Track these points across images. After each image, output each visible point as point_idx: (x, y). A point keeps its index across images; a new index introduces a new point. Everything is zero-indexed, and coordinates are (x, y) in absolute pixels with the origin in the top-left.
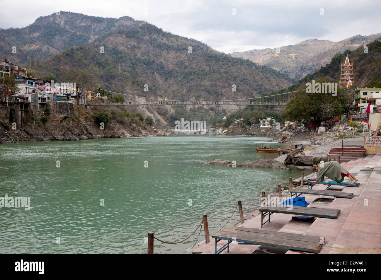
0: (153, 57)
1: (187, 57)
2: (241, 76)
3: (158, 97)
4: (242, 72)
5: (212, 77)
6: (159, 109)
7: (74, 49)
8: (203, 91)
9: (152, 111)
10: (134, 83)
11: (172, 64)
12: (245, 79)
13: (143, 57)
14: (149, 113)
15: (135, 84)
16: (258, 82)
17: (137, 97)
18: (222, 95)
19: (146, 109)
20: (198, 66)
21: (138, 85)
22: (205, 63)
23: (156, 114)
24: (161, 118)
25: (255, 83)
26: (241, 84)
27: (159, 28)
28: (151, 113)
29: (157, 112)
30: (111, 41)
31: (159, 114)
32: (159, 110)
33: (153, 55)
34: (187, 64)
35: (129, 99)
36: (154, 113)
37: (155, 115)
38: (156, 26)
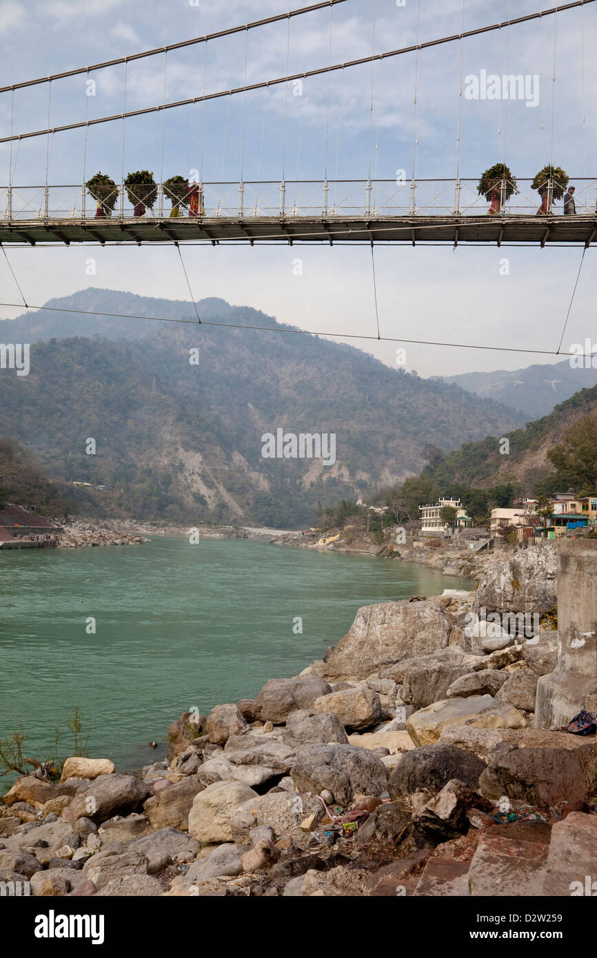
0: (248, 371)
1: (321, 373)
2: (433, 416)
3: (235, 452)
4: (436, 408)
5: (366, 415)
6: (230, 478)
7: (58, 341)
8: (344, 444)
9: (213, 483)
10: (179, 419)
11: (288, 387)
12: (444, 422)
13: (226, 372)
14: (205, 487)
15: (182, 421)
16: (471, 429)
17: (181, 450)
18: (387, 453)
19: (199, 479)
20: (341, 392)
21: (189, 423)
22: (356, 384)
23: (221, 489)
24: (232, 500)
25: (466, 432)
26: (431, 433)
27: (270, 315)
28: (210, 485)
29: (225, 486)
30: (162, 338)
31: (230, 490)
32: (230, 482)
33: (249, 368)
34: (318, 387)
35: (164, 453)
36: (217, 488)
37: (218, 492)
38: (262, 311)
